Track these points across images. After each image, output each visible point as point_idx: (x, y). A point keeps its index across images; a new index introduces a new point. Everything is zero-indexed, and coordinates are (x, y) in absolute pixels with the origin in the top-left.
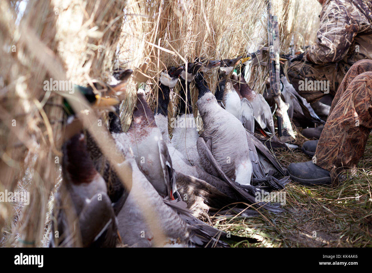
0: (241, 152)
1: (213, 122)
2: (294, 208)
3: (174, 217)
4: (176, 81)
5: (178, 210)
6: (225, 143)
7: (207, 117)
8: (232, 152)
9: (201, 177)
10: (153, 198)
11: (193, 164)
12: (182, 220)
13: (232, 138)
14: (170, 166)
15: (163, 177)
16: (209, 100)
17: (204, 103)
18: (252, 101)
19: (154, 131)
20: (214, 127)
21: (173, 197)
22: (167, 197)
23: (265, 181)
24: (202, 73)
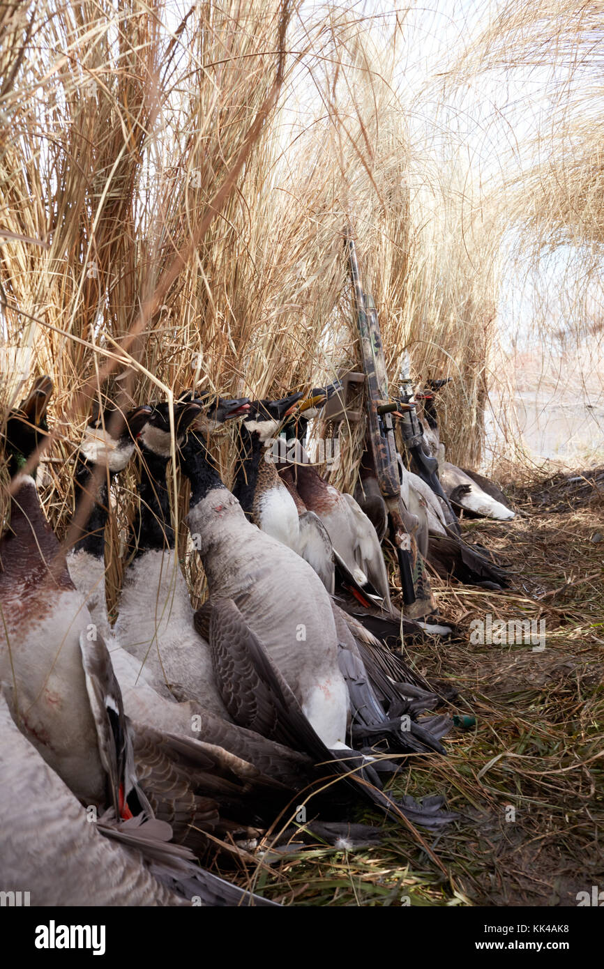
0: (316, 653)
1: (234, 571)
2: (477, 806)
3: (135, 881)
4: (130, 450)
5: (144, 853)
6: (273, 628)
7: (216, 558)
8: (293, 655)
9: (208, 733)
10: (66, 821)
11: (182, 696)
12: (159, 886)
13: (291, 613)
14: (117, 711)
15: (97, 746)
16: (223, 508)
17: (209, 518)
18: (330, 513)
19: (67, 603)
20: (239, 586)
21: (126, 806)
22: (110, 812)
23: (387, 732)
24: (199, 434)
